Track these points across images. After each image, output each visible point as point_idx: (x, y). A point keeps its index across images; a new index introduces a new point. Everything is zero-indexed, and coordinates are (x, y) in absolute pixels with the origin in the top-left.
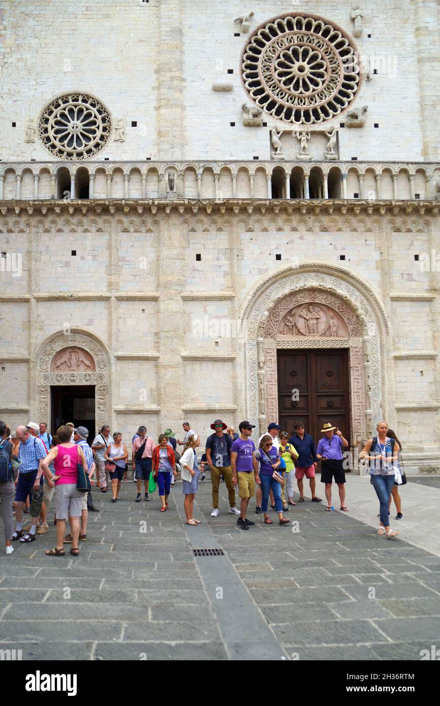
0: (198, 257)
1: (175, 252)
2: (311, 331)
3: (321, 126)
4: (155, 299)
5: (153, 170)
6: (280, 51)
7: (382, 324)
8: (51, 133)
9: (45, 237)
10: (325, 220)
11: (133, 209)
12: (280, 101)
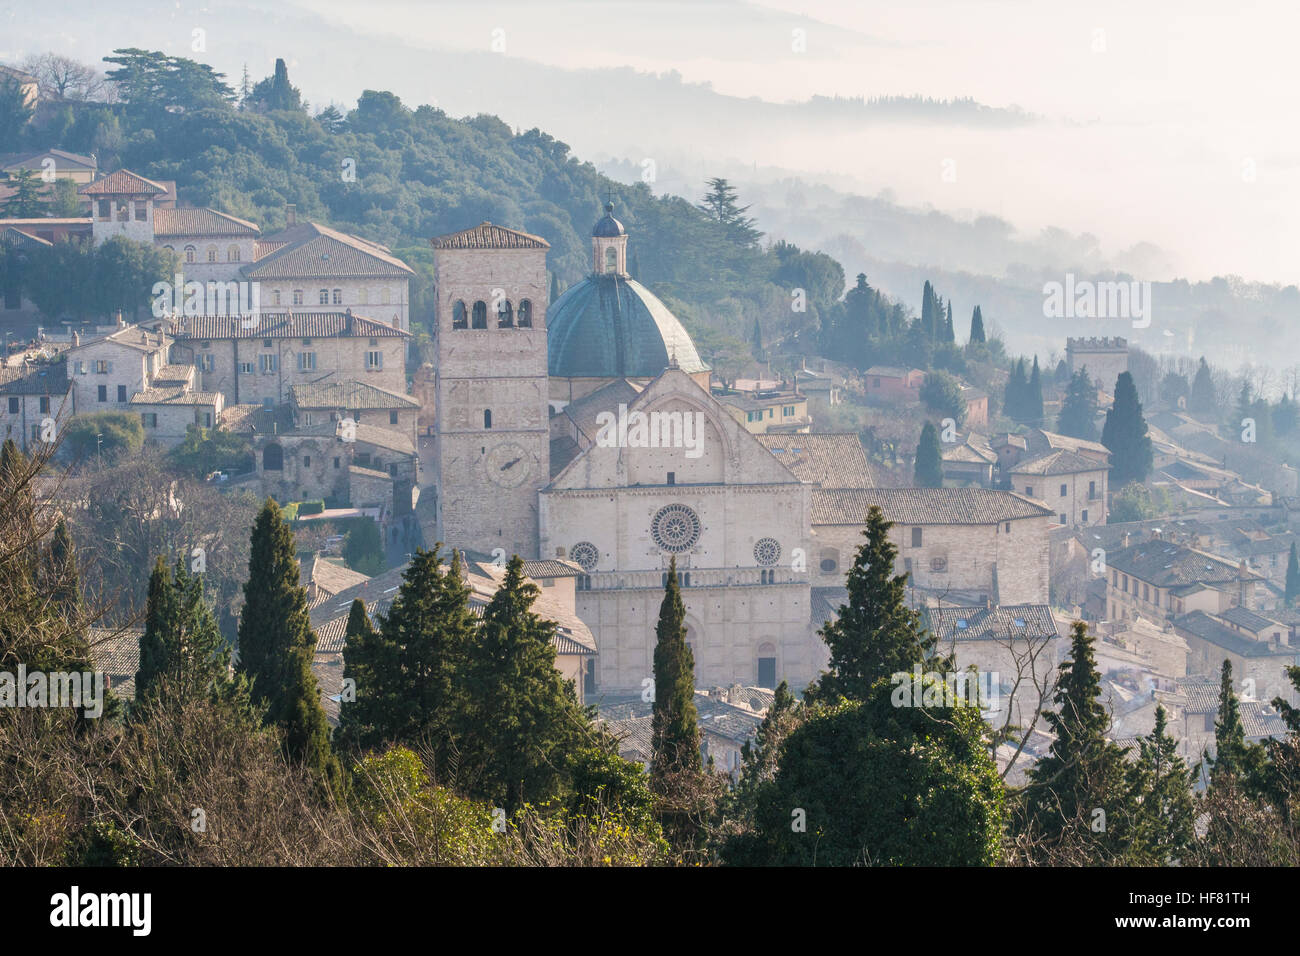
1: (624, 607)
3: (683, 554)
5: (615, 574)
6: (668, 520)
7: (704, 633)
8: (575, 559)
11: (608, 591)
12: (667, 543)
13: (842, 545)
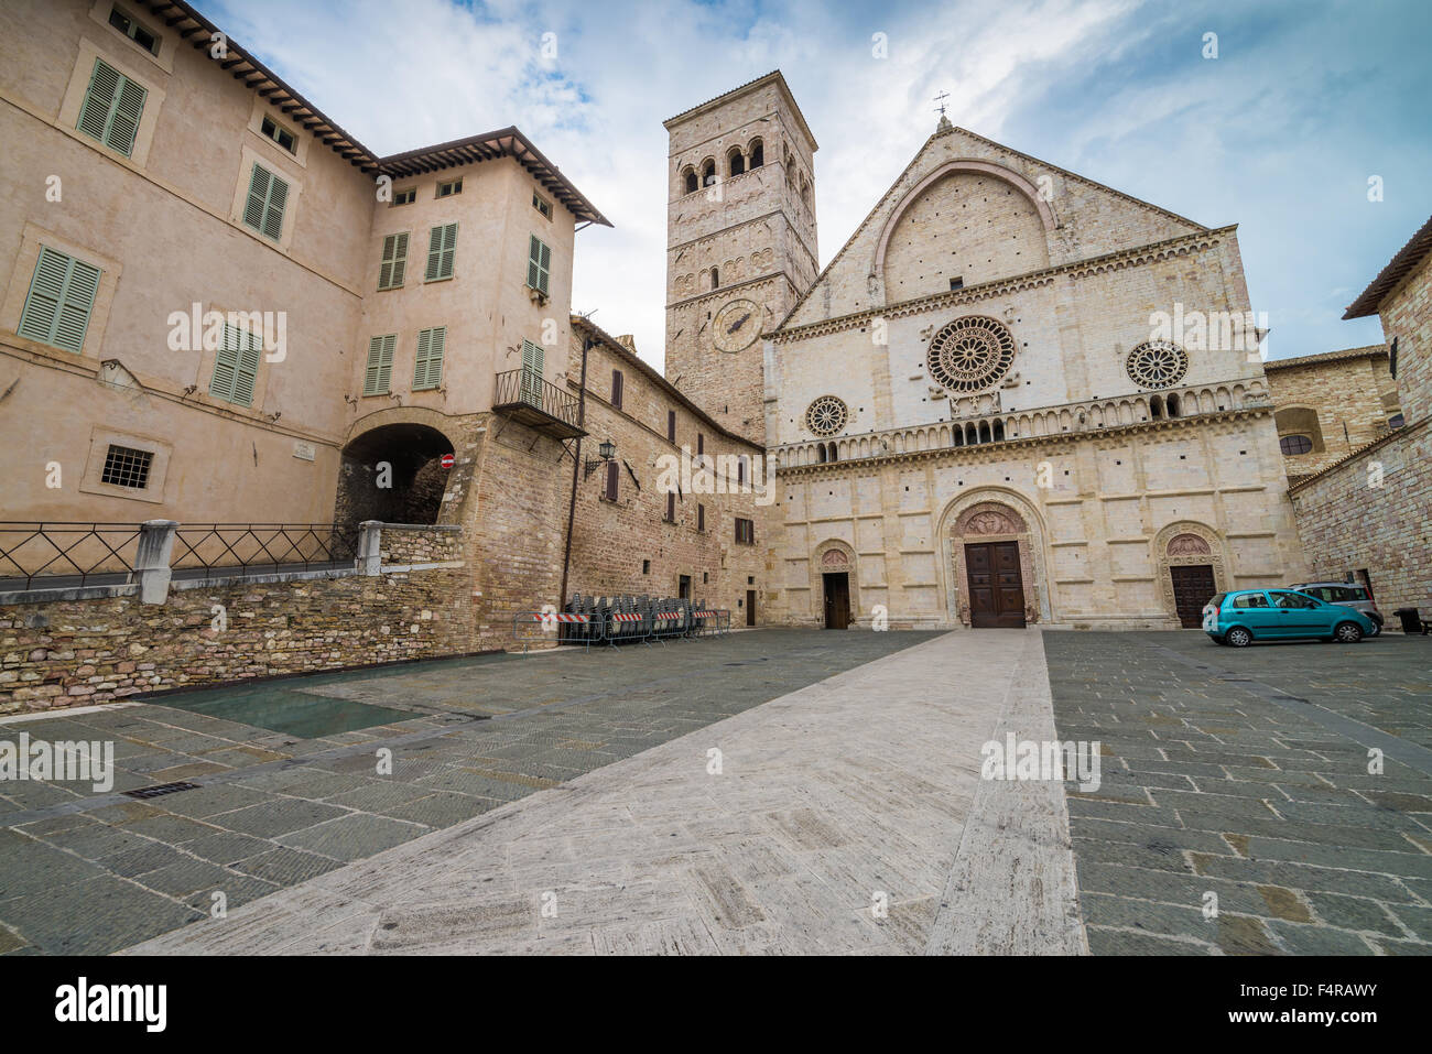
0: (907, 489)
1: (891, 487)
2: (988, 530)
3: (987, 391)
4: (881, 517)
5: (875, 438)
6: (954, 344)
7: (1041, 522)
8: (813, 423)
9: (814, 485)
10: (992, 455)
11: (863, 464)
12: (956, 378)
13: (1322, 400)
